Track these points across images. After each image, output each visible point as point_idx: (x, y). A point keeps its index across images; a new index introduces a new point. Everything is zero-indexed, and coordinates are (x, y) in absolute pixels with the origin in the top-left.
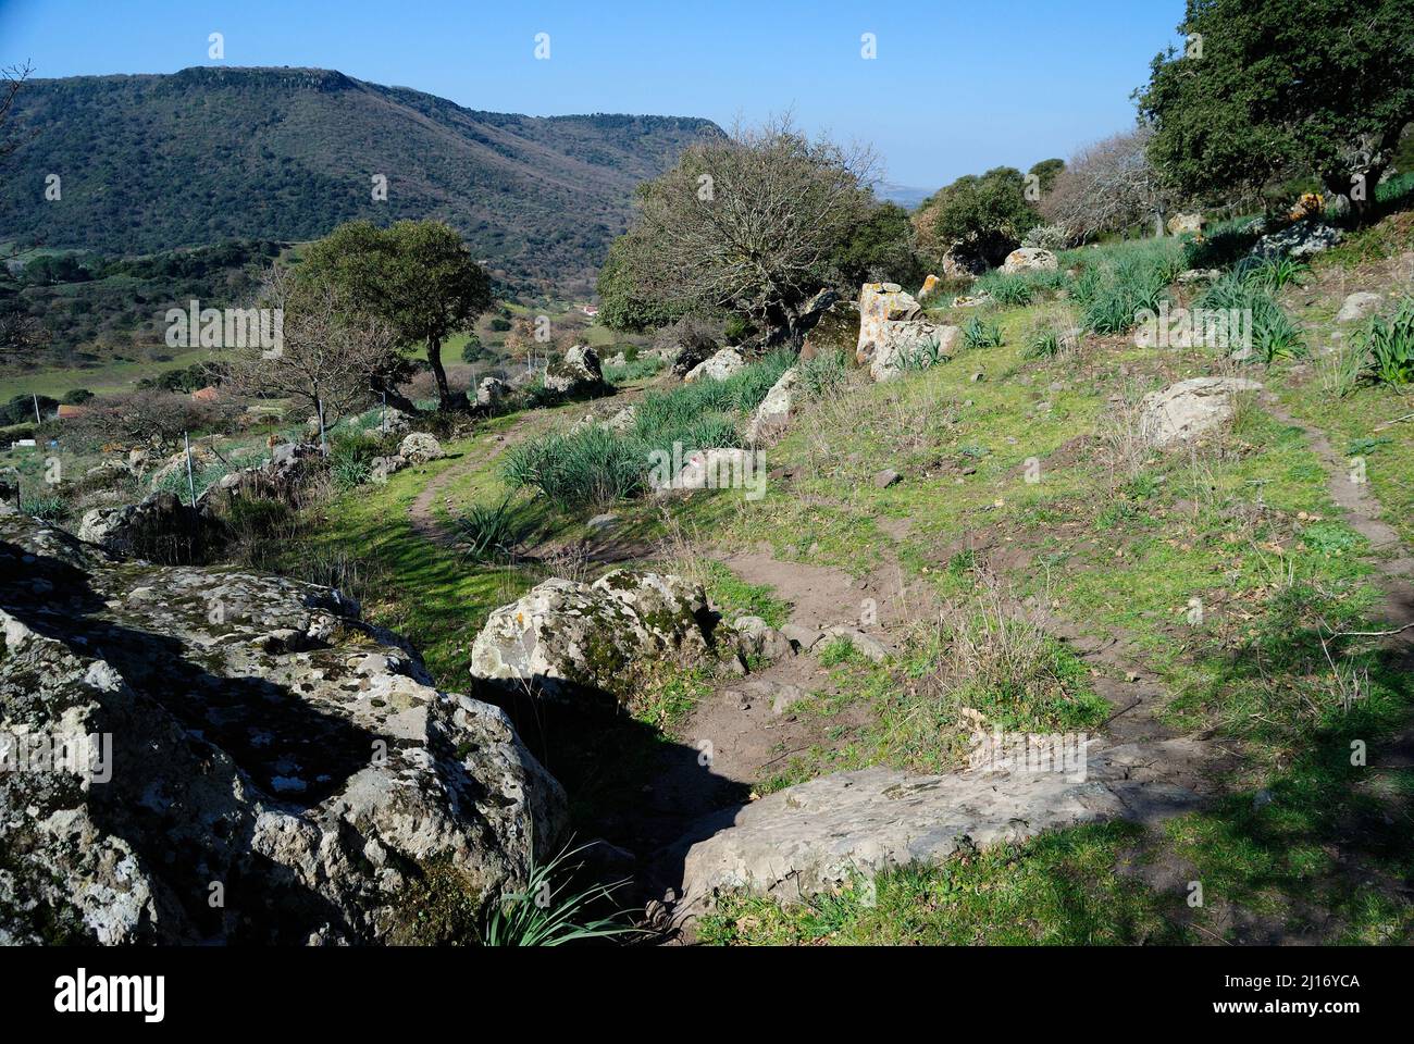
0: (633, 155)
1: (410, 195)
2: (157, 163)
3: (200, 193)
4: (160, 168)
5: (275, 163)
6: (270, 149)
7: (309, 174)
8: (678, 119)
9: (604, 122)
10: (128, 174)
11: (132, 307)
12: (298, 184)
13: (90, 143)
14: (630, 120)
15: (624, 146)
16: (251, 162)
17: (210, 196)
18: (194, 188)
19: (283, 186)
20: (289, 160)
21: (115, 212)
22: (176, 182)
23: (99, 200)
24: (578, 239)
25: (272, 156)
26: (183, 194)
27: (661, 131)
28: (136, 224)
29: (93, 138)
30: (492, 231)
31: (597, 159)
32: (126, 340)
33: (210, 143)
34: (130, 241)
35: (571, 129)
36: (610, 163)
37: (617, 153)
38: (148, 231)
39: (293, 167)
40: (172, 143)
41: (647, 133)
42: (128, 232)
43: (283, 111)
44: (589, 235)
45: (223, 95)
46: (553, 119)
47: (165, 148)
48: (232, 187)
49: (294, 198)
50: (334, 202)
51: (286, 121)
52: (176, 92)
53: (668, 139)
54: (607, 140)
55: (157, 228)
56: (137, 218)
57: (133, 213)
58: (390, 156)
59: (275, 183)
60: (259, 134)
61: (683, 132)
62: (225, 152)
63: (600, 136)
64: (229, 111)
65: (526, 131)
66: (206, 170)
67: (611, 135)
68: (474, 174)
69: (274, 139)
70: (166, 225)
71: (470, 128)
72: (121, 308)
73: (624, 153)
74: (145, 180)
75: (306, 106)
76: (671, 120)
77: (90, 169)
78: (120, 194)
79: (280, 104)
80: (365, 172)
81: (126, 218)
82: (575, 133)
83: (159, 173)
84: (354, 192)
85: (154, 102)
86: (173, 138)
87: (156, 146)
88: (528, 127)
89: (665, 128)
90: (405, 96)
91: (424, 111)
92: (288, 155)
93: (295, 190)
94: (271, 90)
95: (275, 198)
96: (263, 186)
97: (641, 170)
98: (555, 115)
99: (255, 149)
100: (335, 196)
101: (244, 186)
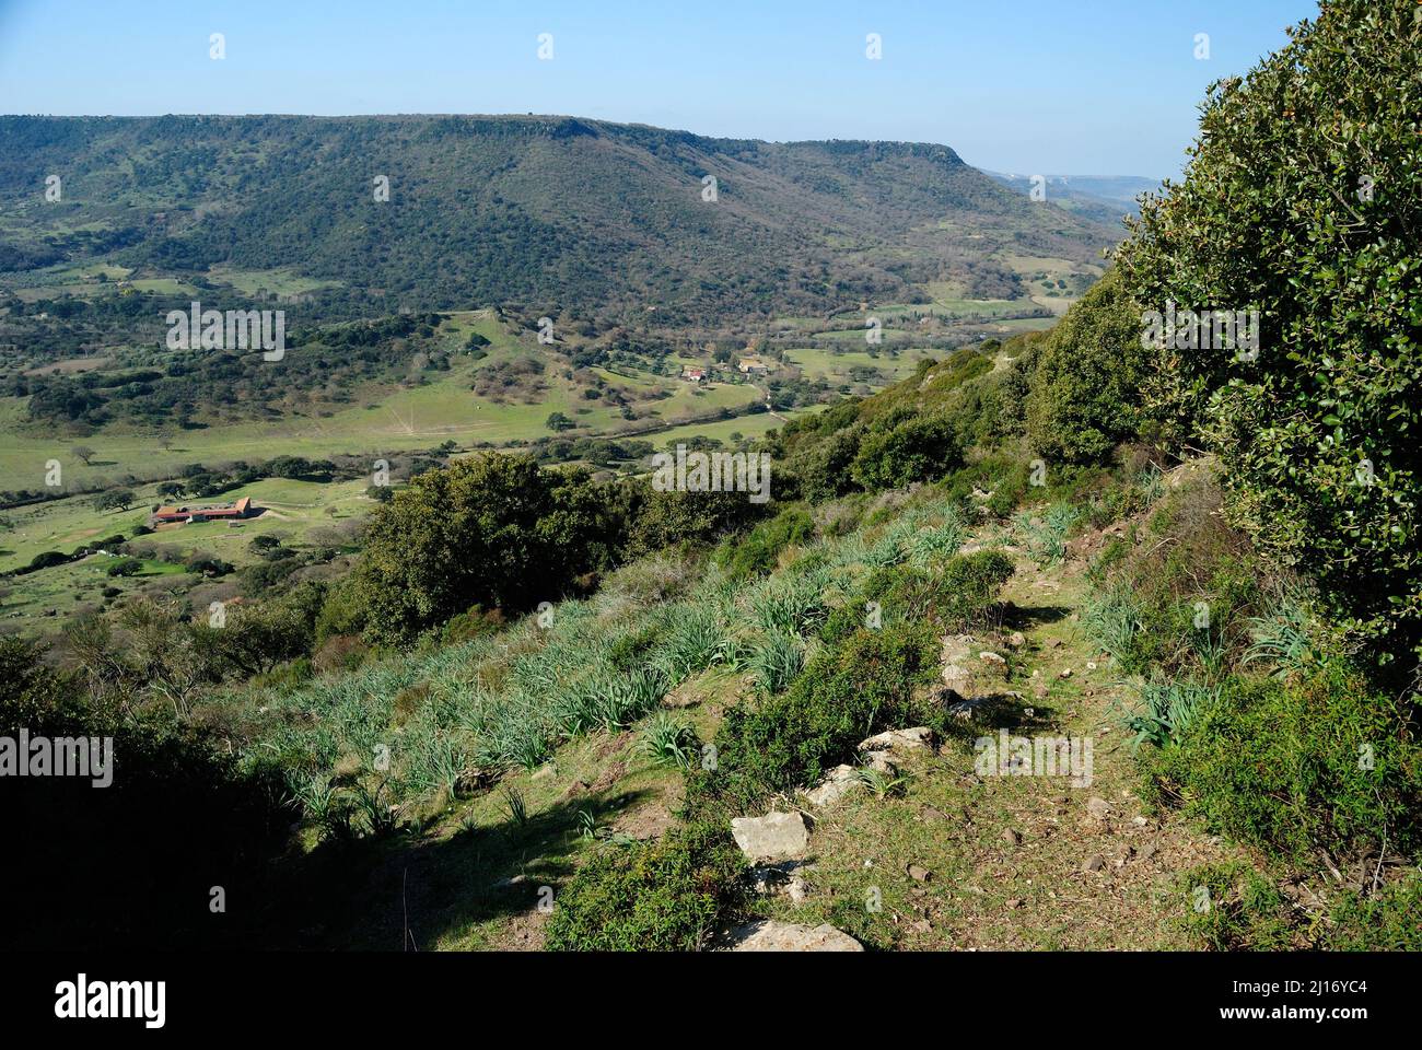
0: (860, 183)
1: (609, 239)
2: (409, 204)
3: (439, 233)
4: (411, 210)
5: (502, 207)
6: (500, 195)
7: (527, 219)
8: (913, 146)
9: (839, 148)
10: (385, 215)
11: (315, 371)
12: (516, 228)
13: (361, 184)
14: (865, 146)
15: (853, 171)
16: (484, 205)
17: (445, 236)
18: (434, 229)
19: (504, 229)
20: (512, 206)
21: (369, 249)
22: (421, 222)
23: (359, 238)
24: (753, 284)
25: (500, 201)
26: (425, 234)
27: (894, 158)
28: (384, 260)
29: (365, 180)
30: (672, 276)
31: (825, 186)
32: (305, 399)
33: (454, 187)
34: (376, 275)
35: (807, 157)
36: (836, 191)
37: (844, 179)
38: (392, 266)
39: (515, 212)
40: (423, 186)
41: (879, 160)
42: (377, 267)
43: (518, 157)
44: (765, 280)
45: (471, 142)
46: (790, 145)
47: (418, 190)
48: (465, 229)
49: (510, 241)
50: (543, 246)
51: (520, 166)
52: (434, 139)
53: (899, 165)
54: (837, 166)
55: (400, 263)
56: (385, 254)
57: (383, 249)
58: (603, 200)
59: (498, 227)
60: (495, 179)
61: (916, 159)
62: (464, 195)
63: (832, 162)
64: (474, 157)
65: (761, 159)
66: (447, 212)
67: (843, 161)
68: (676, 217)
69: (504, 185)
70: (406, 262)
71: (694, 163)
72: (308, 371)
73: (852, 180)
74: (398, 220)
75: (539, 151)
76: (905, 146)
77: (358, 208)
78: (375, 232)
79: (516, 151)
80: (574, 217)
81: (377, 254)
82: (809, 159)
83: (409, 214)
84: (560, 237)
85: (416, 148)
86: (426, 182)
87: (411, 189)
88: (763, 154)
89: (899, 154)
90: (639, 135)
91: (653, 149)
92: (513, 200)
93: (513, 233)
94: (512, 138)
95: (495, 240)
96: (487, 229)
97: (864, 199)
98: (793, 141)
99: (488, 193)
100: (544, 240)
101: (473, 229)
